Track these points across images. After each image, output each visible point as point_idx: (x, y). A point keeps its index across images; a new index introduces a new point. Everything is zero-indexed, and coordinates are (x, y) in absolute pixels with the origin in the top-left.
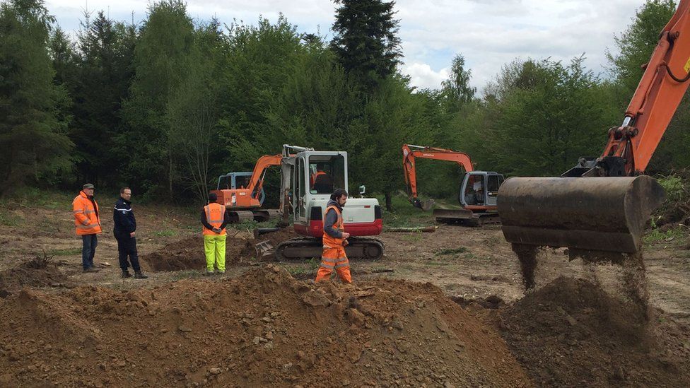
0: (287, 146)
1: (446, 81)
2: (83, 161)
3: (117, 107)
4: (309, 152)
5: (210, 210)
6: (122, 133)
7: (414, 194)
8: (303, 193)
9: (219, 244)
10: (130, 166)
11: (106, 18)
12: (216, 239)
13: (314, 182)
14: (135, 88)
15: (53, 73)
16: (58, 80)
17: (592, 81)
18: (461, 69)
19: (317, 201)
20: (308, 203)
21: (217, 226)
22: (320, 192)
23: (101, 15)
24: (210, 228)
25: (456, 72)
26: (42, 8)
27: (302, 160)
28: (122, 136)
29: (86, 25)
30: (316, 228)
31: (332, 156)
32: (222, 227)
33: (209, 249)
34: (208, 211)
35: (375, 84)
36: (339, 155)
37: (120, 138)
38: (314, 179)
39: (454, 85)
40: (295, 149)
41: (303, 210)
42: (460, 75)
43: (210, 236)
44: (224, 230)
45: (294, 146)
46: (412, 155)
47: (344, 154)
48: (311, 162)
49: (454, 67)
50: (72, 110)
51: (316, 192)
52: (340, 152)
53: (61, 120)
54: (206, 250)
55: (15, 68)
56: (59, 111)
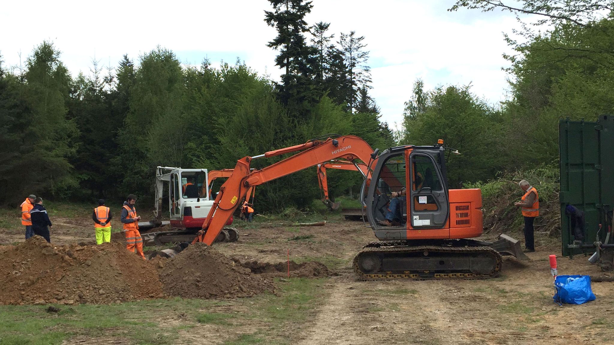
0: (160, 167)
1: (408, 102)
2: (89, 178)
3: (116, 135)
4: (181, 170)
5: (98, 211)
6: (119, 155)
7: (326, 197)
8: (178, 198)
9: (105, 233)
10: (124, 181)
11: (130, 60)
12: (103, 230)
13: (185, 191)
14: (129, 119)
15: (64, 111)
16: (69, 116)
17: (478, 103)
18: (421, 90)
19: (187, 203)
20: (181, 205)
21: (103, 221)
22: (189, 197)
23: (126, 57)
24: (98, 222)
25: (417, 93)
26: (58, 61)
27: (176, 176)
28: (119, 158)
29: (94, 71)
30: (188, 221)
31: (197, 172)
32: (107, 222)
33: (98, 237)
34: (97, 211)
35: (308, 111)
36: (202, 171)
37: (118, 159)
38: (185, 189)
39: (415, 104)
40: (167, 169)
41: (177, 209)
42: (420, 96)
43: (99, 228)
44: (109, 224)
45: (166, 167)
46: (324, 166)
47: (205, 170)
48: (183, 177)
49: (415, 89)
50: (82, 138)
51: (186, 197)
52: (203, 170)
53: (70, 146)
54: (97, 238)
55: (27, 110)
56: (69, 140)
